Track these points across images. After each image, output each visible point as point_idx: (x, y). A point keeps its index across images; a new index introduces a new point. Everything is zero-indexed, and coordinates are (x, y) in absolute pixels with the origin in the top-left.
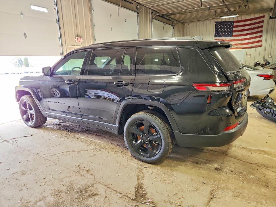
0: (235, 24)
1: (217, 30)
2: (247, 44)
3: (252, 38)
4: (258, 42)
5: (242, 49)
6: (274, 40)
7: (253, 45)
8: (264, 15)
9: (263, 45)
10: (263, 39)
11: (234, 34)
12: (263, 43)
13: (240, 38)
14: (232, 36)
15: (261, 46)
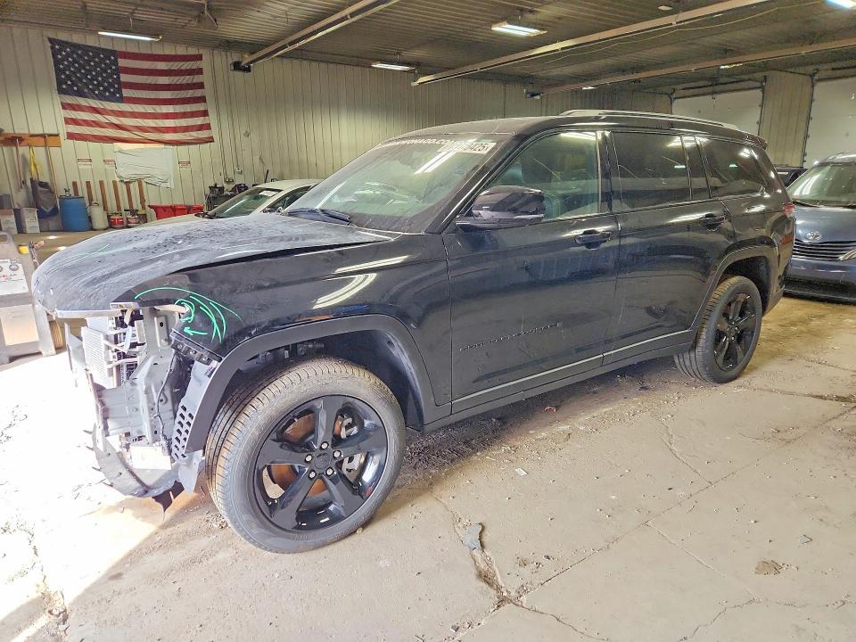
0: (122, 63)
1: (64, 70)
2: (174, 130)
3: (184, 115)
4: (201, 128)
5: (163, 146)
6: (236, 124)
7: (191, 136)
8: (200, 53)
9: (216, 138)
10: (212, 119)
11: (126, 93)
12: (214, 132)
13: (149, 109)
14: (122, 100)
15: (211, 140)
